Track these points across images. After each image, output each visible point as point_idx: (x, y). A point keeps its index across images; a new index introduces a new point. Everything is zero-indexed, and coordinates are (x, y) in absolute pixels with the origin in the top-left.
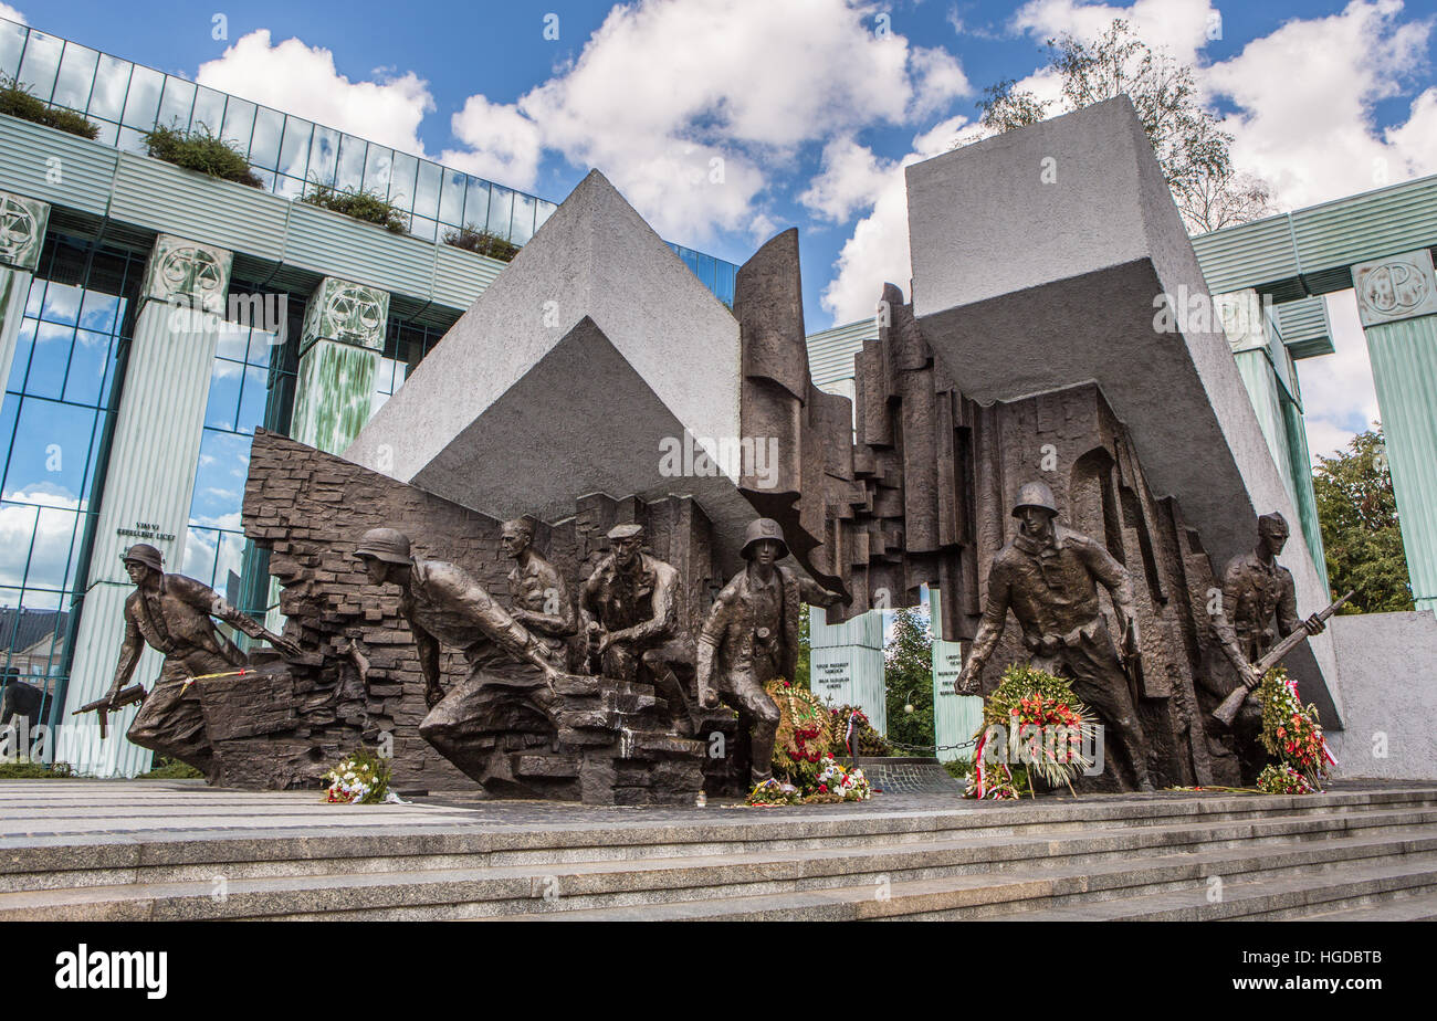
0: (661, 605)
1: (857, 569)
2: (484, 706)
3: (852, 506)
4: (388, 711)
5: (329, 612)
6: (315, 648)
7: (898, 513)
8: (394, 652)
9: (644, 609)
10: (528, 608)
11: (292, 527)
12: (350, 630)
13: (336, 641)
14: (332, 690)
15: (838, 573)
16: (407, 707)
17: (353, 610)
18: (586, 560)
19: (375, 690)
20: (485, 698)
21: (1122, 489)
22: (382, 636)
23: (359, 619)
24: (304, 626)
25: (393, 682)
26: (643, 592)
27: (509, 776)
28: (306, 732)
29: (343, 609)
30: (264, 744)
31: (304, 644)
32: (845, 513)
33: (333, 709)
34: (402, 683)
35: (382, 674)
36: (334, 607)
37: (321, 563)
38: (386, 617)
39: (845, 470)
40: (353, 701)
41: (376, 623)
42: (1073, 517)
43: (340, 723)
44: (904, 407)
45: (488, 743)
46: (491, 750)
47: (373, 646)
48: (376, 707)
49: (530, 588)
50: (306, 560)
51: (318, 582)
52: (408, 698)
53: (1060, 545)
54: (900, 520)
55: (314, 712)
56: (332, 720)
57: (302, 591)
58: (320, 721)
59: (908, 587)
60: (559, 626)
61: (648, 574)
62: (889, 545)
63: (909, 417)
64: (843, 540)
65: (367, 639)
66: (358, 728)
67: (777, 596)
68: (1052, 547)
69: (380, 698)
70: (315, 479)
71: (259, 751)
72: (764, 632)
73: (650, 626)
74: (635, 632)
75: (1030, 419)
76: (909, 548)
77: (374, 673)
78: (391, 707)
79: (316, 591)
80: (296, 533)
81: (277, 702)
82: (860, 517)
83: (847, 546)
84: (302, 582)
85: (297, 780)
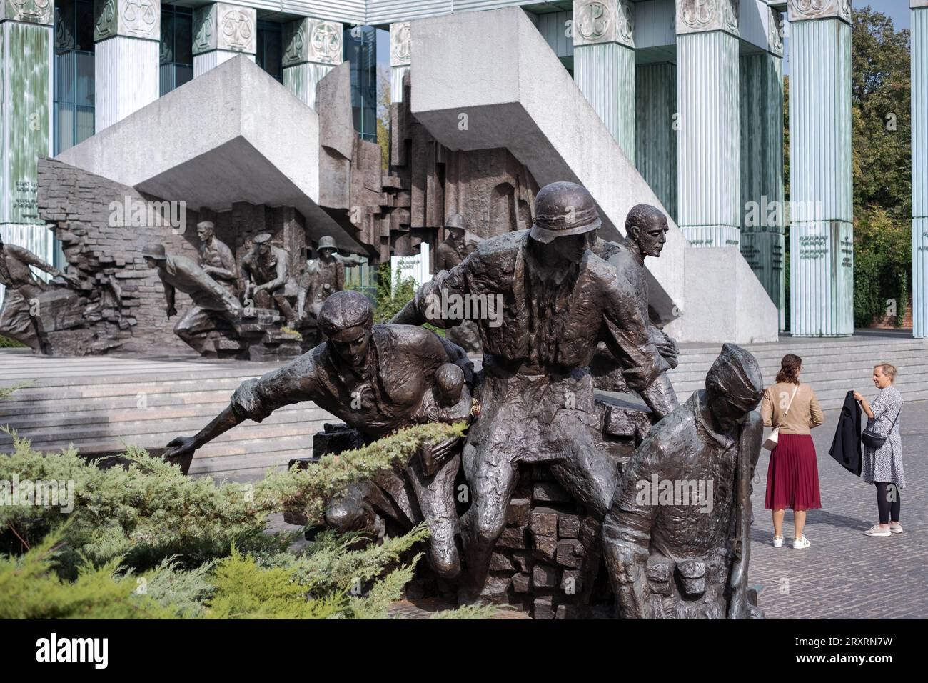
0: (281, 270)
1: (384, 239)
2: (202, 319)
3: (381, 207)
4: (133, 314)
5: (93, 261)
6: (85, 279)
7: (409, 205)
8: (133, 282)
9: (272, 273)
10: (212, 265)
11: (67, 214)
12: (107, 270)
13: (99, 276)
14: (98, 301)
15: (372, 243)
16: (142, 311)
17: (108, 260)
18: (239, 236)
19: (125, 303)
20: (202, 316)
21: (519, 200)
22: (124, 274)
23: (113, 264)
24: (81, 269)
25: (134, 298)
26: (272, 264)
27: (213, 349)
28: (87, 325)
29: (102, 259)
30: (69, 333)
31: (81, 278)
32: (377, 211)
33: (100, 312)
34: (139, 298)
35: (128, 294)
36: (97, 258)
37: (87, 234)
38: (127, 264)
39: (377, 187)
40: (110, 308)
41: (122, 267)
42: (491, 217)
43: (104, 320)
44: (413, 145)
45: (204, 335)
46: (205, 338)
47: (119, 279)
48: (125, 312)
49: (213, 256)
50: (78, 232)
51: (86, 245)
52: (142, 307)
53: (467, 244)
54: (409, 209)
55: (89, 315)
56: (99, 318)
57: (77, 250)
58: (94, 319)
59: (413, 245)
60: (229, 276)
61: (274, 256)
62: (402, 222)
63: (416, 151)
64: (375, 224)
65: (117, 276)
66: (116, 323)
67: (333, 270)
68: (463, 244)
69: (128, 307)
70: (77, 187)
71: (67, 336)
72: (327, 286)
73: (276, 282)
74: (269, 285)
75: (473, 161)
76: (413, 225)
77: (125, 294)
78: (134, 312)
79: (85, 250)
80: (71, 217)
81: (72, 310)
82: (385, 210)
83: (378, 226)
84: (76, 245)
85: (89, 351)
